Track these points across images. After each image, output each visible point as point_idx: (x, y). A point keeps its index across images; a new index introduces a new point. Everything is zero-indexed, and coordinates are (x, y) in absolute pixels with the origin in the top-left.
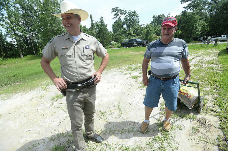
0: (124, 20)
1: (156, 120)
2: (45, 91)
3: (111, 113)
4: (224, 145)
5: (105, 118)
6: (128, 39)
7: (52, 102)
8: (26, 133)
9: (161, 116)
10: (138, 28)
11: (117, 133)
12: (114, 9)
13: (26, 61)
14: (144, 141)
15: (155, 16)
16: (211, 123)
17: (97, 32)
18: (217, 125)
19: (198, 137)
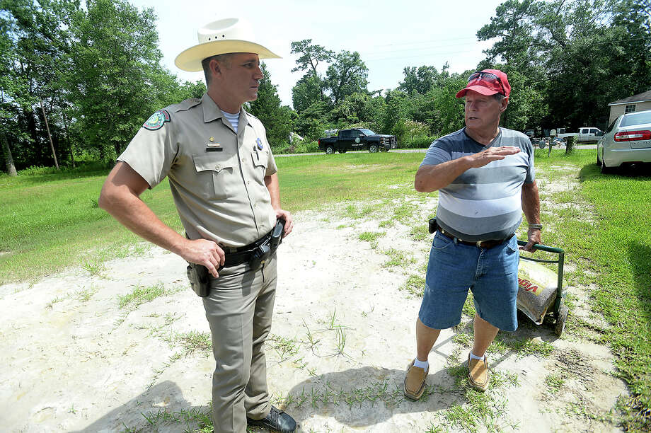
0: (327, 77)
1: (445, 360)
2: (96, 279)
3: (313, 344)
4: (639, 425)
5: (296, 357)
6: (336, 130)
7: (123, 310)
8: (39, 416)
9: (458, 347)
10: (365, 99)
11: (338, 402)
12: (299, 44)
13: (26, 185)
14: (418, 424)
15: (411, 69)
16: (594, 363)
17: (249, 107)
18: (610, 368)
19: (565, 404)
